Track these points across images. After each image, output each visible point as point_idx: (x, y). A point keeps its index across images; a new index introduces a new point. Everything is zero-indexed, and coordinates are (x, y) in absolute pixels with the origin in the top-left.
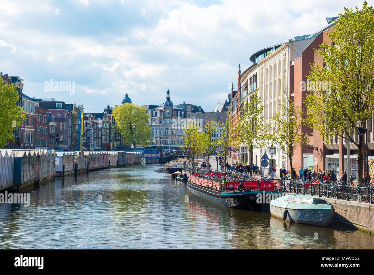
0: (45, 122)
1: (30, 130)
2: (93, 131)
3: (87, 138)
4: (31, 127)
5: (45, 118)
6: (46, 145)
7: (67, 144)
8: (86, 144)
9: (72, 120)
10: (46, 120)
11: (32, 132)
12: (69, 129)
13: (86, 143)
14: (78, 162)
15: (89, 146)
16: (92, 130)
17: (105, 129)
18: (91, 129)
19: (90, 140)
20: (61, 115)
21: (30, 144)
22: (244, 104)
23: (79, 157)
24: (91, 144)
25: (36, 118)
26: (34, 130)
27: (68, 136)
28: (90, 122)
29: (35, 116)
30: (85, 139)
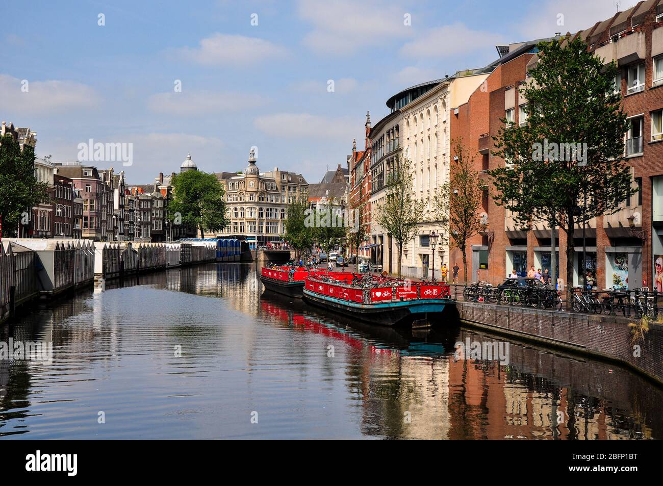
0: (67, 198)
1: (46, 211)
2: (138, 212)
3: (130, 222)
4: (47, 205)
5: (67, 192)
6: (69, 234)
7: (101, 232)
8: (128, 232)
9: (107, 195)
10: (70, 196)
11: (49, 213)
12: (103, 208)
13: (128, 230)
14: (124, 259)
15: (133, 234)
16: (137, 210)
17: (157, 209)
18: (135, 208)
19: (134, 225)
20: (91, 187)
21: (46, 232)
22: (377, 171)
23: (126, 252)
24: (136, 232)
25: (55, 192)
26: (51, 210)
27: (103, 219)
28: (134, 199)
29: (53, 189)
30: (127, 225)
